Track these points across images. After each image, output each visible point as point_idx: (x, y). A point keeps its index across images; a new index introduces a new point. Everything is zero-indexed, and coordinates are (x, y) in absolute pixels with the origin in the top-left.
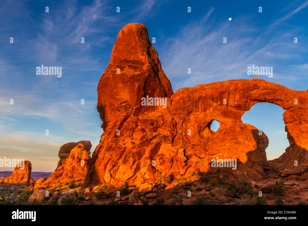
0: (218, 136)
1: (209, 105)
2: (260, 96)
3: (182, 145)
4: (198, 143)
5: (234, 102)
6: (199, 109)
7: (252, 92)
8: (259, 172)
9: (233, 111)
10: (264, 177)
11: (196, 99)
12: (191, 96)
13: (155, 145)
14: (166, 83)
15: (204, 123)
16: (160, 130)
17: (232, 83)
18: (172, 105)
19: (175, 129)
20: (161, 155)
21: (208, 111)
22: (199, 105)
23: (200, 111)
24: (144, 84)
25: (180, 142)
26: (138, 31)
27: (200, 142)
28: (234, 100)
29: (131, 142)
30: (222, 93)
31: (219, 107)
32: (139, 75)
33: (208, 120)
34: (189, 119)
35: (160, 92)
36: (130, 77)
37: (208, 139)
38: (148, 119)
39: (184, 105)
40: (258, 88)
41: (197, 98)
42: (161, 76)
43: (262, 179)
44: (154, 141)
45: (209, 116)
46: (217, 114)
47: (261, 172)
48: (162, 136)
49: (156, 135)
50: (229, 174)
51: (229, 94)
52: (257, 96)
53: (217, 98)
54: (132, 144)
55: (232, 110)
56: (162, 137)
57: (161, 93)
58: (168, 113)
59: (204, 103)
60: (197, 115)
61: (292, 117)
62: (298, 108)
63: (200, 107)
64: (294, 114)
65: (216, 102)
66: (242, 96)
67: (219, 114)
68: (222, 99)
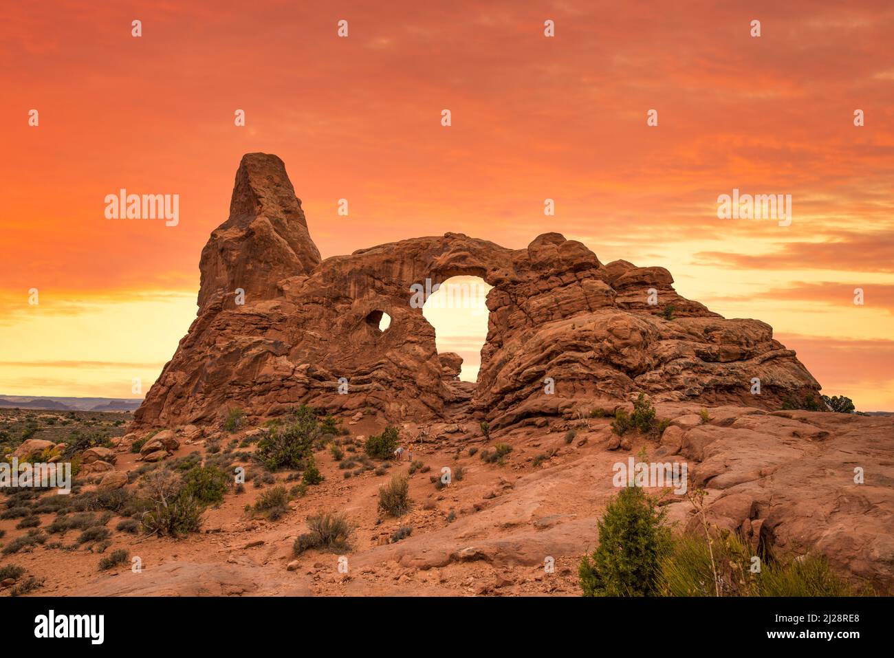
0: (381, 340)
1: (368, 284)
2: (449, 263)
3: (308, 358)
5: (414, 279)
7: (439, 258)
8: (428, 406)
10: (437, 415)
11: (346, 275)
12: (337, 270)
13: (252, 360)
15: (357, 317)
16: (270, 332)
18: (303, 287)
19: (301, 330)
20: (262, 376)
21: (366, 297)
23: (352, 296)
25: (305, 353)
28: (413, 274)
29: (210, 355)
30: (388, 261)
31: (384, 286)
33: (364, 312)
38: (251, 312)
39: (323, 287)
40: (448, 250)
41: (346, 273)
42: (295, 239)
43: (433, 419)
44: (254, 351)
45: (368, 305)
46: (382, 300)
47: (431, 405)
48: (272, 342)
49: (260, 342)
50: (379, 409)
51: (402, 263)
52: (443, 262)
54: (211, 359)
56: (270, 344)
58: (292, 301)
59: (358, 282)
60: (348, 304)
61: (497, 299)
62: (508, 282)
63: (353, 289)
64: (503, 294)
65: (378, 279)
66: (423, 265)
67: (384, 299)
68: (388, 273)
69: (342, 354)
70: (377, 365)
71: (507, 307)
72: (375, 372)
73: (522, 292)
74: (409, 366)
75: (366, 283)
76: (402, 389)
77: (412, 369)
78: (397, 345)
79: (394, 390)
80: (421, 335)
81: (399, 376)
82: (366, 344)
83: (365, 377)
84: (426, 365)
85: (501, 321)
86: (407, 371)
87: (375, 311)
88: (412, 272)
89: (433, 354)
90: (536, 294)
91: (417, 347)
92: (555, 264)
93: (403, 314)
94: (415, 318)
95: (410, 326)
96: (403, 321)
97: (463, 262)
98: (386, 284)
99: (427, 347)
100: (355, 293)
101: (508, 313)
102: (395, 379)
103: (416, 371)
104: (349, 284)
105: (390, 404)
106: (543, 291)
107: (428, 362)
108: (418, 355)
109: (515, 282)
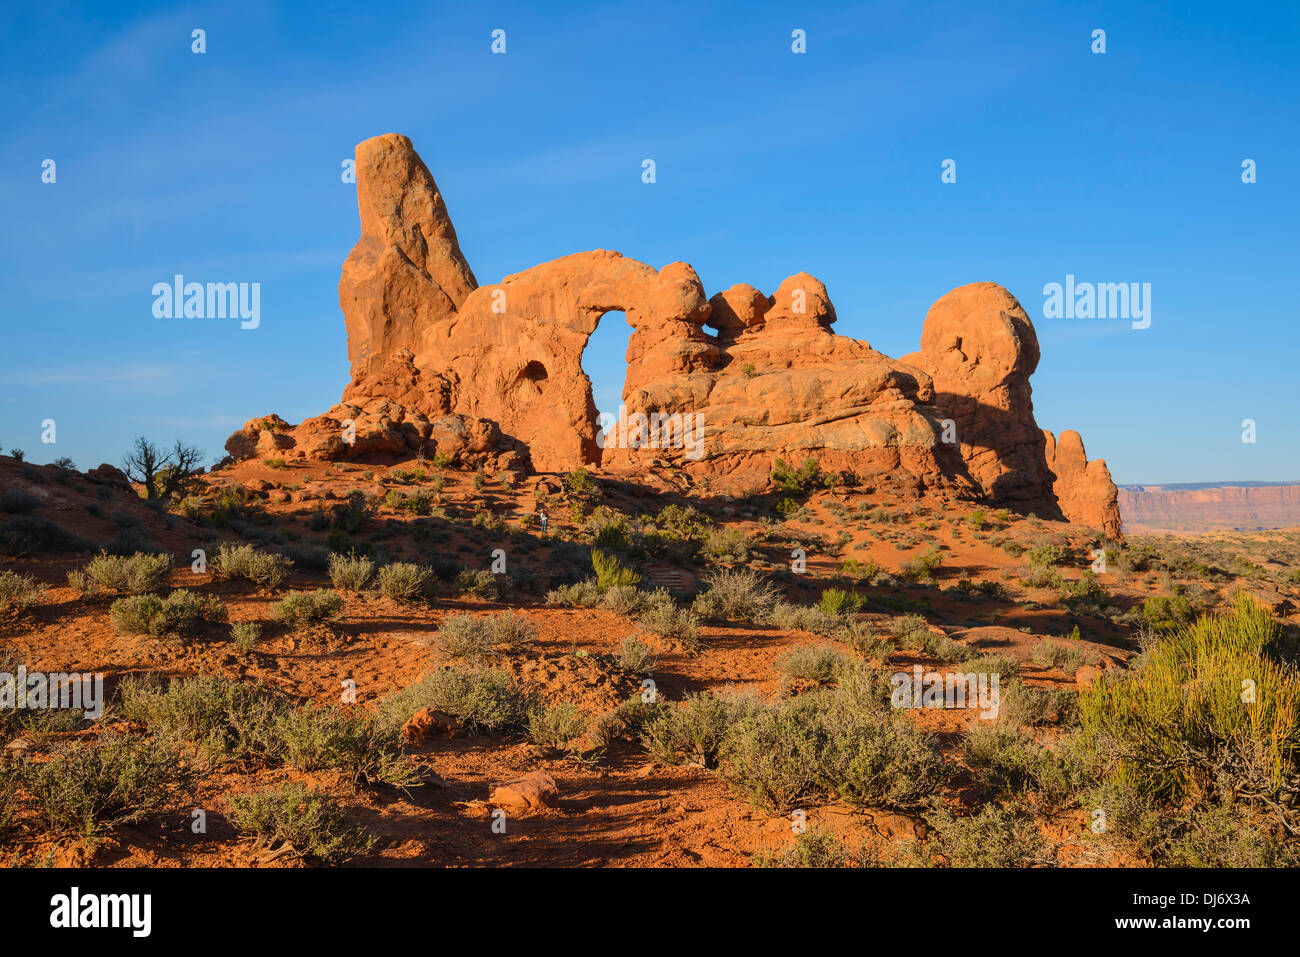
1: (520, 328)
2: (590, 300)
5: (569, 315)
6: (504, 340)
7: (585, 291)
12: (483, 309)
14: (449, 279)
15: (513, 371)
18: (449, 335)
22: (501, 330)
23: (505, 343)
24: (385, 299)
26: (371, 166)
27: (503, 416)
31: (537, 329)
32: (374, 280)
33: (520, 365)
34: (489, 363)
35: (431, 307)
36: (358, 287)
39: (472, 335)
40: (592, 280)
42: (437, 265)
53: (527, 309)
57: (435, 309)
58: (441, 357)
60: (503, 354)
62: (641, 328)
63: (505, 334)
65: (529, 320)
75: (517, 327)
87: (532, 361)
88: (566, 307)
94: (569, 371)
95: (563, 382)
96: (557, 375)
100: (507, 339)
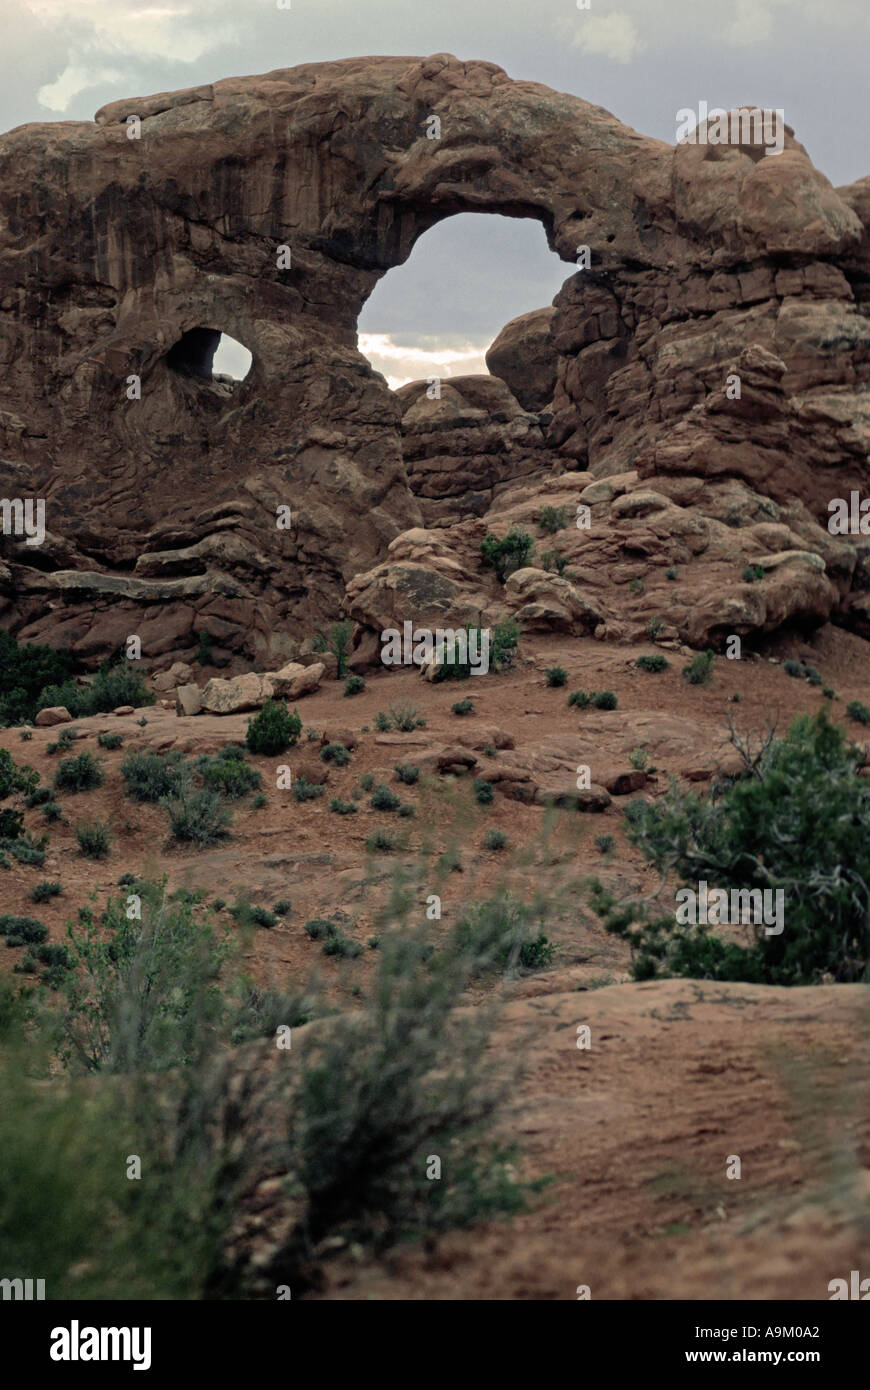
0: (223, 430)
1: (166, 240)
2: (434, 185)
4: (97, 478)
5: (323, 215)
6: (110, 269)
7: (404, 158)
9: (313, 274)
11: (87, 205)
12: (53, 188)
17: (298, 95)
21: (162, 280)
22: (105, 243)
23: (114, 280)
28: (321, 200)
30: (230, 162)
31: (222, 247)
33: (160, 336)
37: (166, 449)
41: (88, 199)
45: (172, 310)
46: (216, 292)
51: (281, 166)
52: (417, 181)
53: (203, 195)
55: (309, 266)
59: (133, 230)
60: (102, 304)
61: (583, 316)
62: (614, 265)
63: (114, 255)
64: (599, 300)
65: (202, 222)
66: (354, 173)
67: (226, 292)
68: (233, 204)
69: (102, 480)
70: (218, 516)
71: (607, 346)
72: (214, 540)
73: (650, 302)
74: (318, 524)
75: (159, 237)
76: (302, 592)
77: (328, 532)
78: (278, 453)
79: (276, 595)
80: (355, 422)
81: (288, 553)
82: (175, 440)
83: (184, 554)
84: (371, 523)
85: (589, 390)
86: (313, 540)
87: (196, 330)
88: (316, 195)
89: (390, 486)
90: (681, 318)
91: (341, 463)
92: (727, 237)
93: (292, 347)
94: (335, 363)
95: (318, 392)
96: (296, 375)
97: (480, 181)
98: (227, 238)
99: (373, 462)
100: (123, 270)
101: (610, 363)
102: (279, 562)
103: (340, 540)
104: (99, 238)
105: (267, 639)
106: (697, 314)
107: (374, 511)
108: (345, 491)
109: (634, 265)
